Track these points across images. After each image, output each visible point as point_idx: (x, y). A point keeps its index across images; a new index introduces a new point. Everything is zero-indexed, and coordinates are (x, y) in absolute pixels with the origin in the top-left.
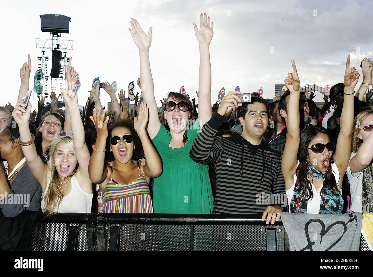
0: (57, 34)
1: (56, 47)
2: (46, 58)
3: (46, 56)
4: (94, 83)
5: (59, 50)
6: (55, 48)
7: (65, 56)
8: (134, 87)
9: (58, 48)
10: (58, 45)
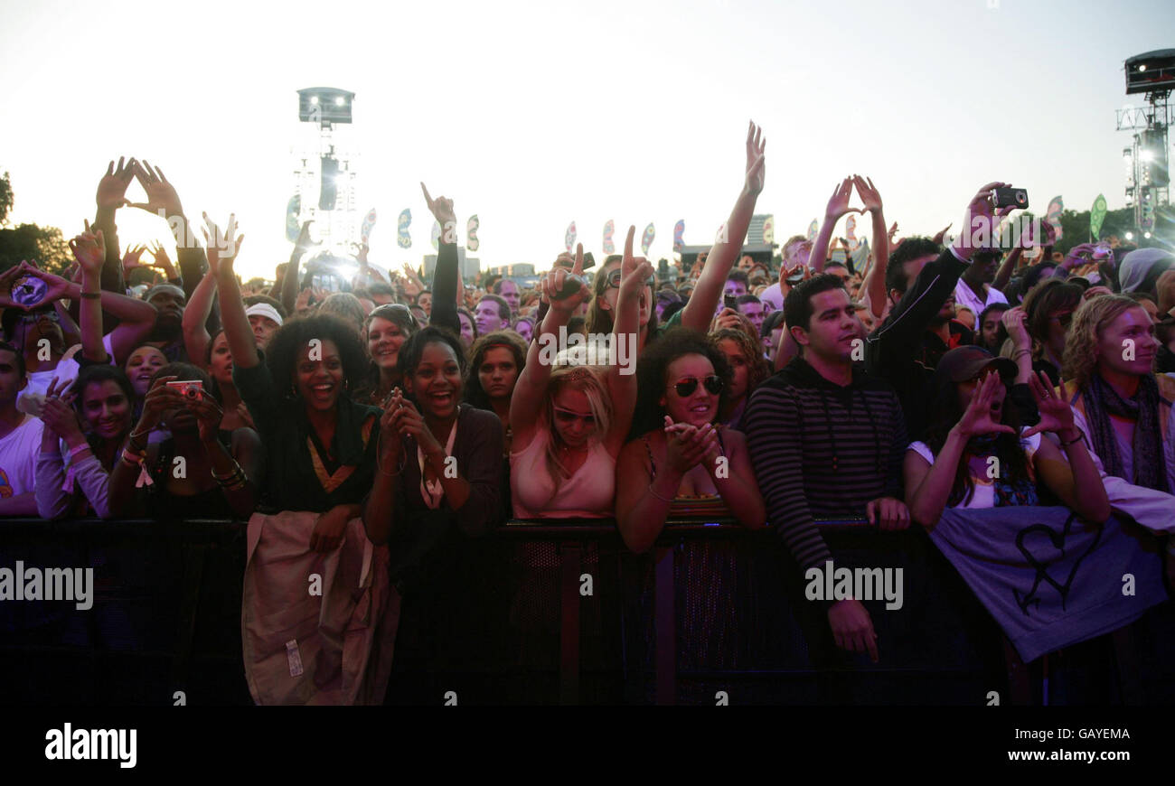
0: (329, 126)
1: (329, 151)
2: (310, 173)
3: (308, 168)
4: (400, 218)
5: (333, 157)
6: (327, 154)
7: (347, 168)
8: (478, 226)
9: (332, 153)
10: (332, 147)
